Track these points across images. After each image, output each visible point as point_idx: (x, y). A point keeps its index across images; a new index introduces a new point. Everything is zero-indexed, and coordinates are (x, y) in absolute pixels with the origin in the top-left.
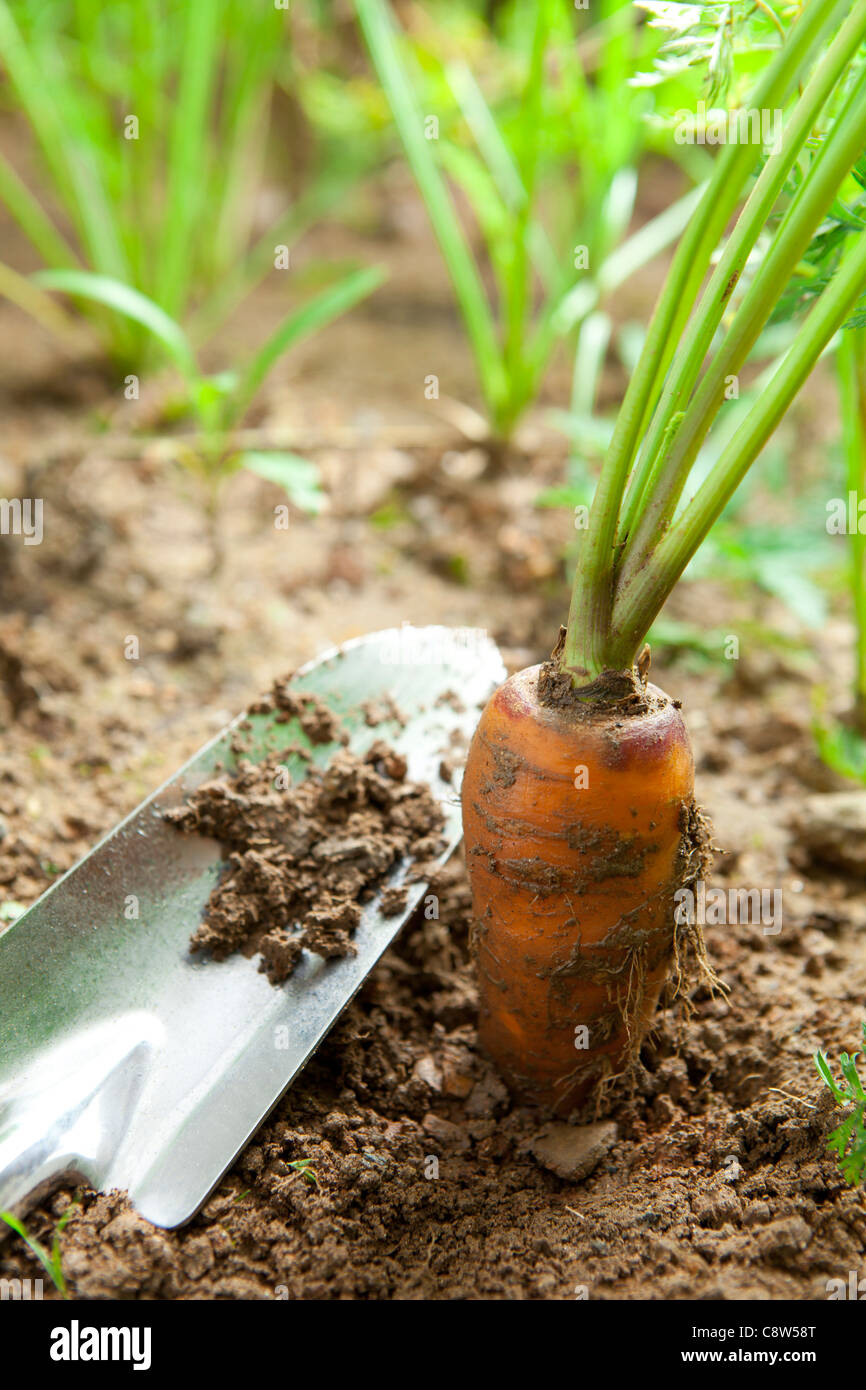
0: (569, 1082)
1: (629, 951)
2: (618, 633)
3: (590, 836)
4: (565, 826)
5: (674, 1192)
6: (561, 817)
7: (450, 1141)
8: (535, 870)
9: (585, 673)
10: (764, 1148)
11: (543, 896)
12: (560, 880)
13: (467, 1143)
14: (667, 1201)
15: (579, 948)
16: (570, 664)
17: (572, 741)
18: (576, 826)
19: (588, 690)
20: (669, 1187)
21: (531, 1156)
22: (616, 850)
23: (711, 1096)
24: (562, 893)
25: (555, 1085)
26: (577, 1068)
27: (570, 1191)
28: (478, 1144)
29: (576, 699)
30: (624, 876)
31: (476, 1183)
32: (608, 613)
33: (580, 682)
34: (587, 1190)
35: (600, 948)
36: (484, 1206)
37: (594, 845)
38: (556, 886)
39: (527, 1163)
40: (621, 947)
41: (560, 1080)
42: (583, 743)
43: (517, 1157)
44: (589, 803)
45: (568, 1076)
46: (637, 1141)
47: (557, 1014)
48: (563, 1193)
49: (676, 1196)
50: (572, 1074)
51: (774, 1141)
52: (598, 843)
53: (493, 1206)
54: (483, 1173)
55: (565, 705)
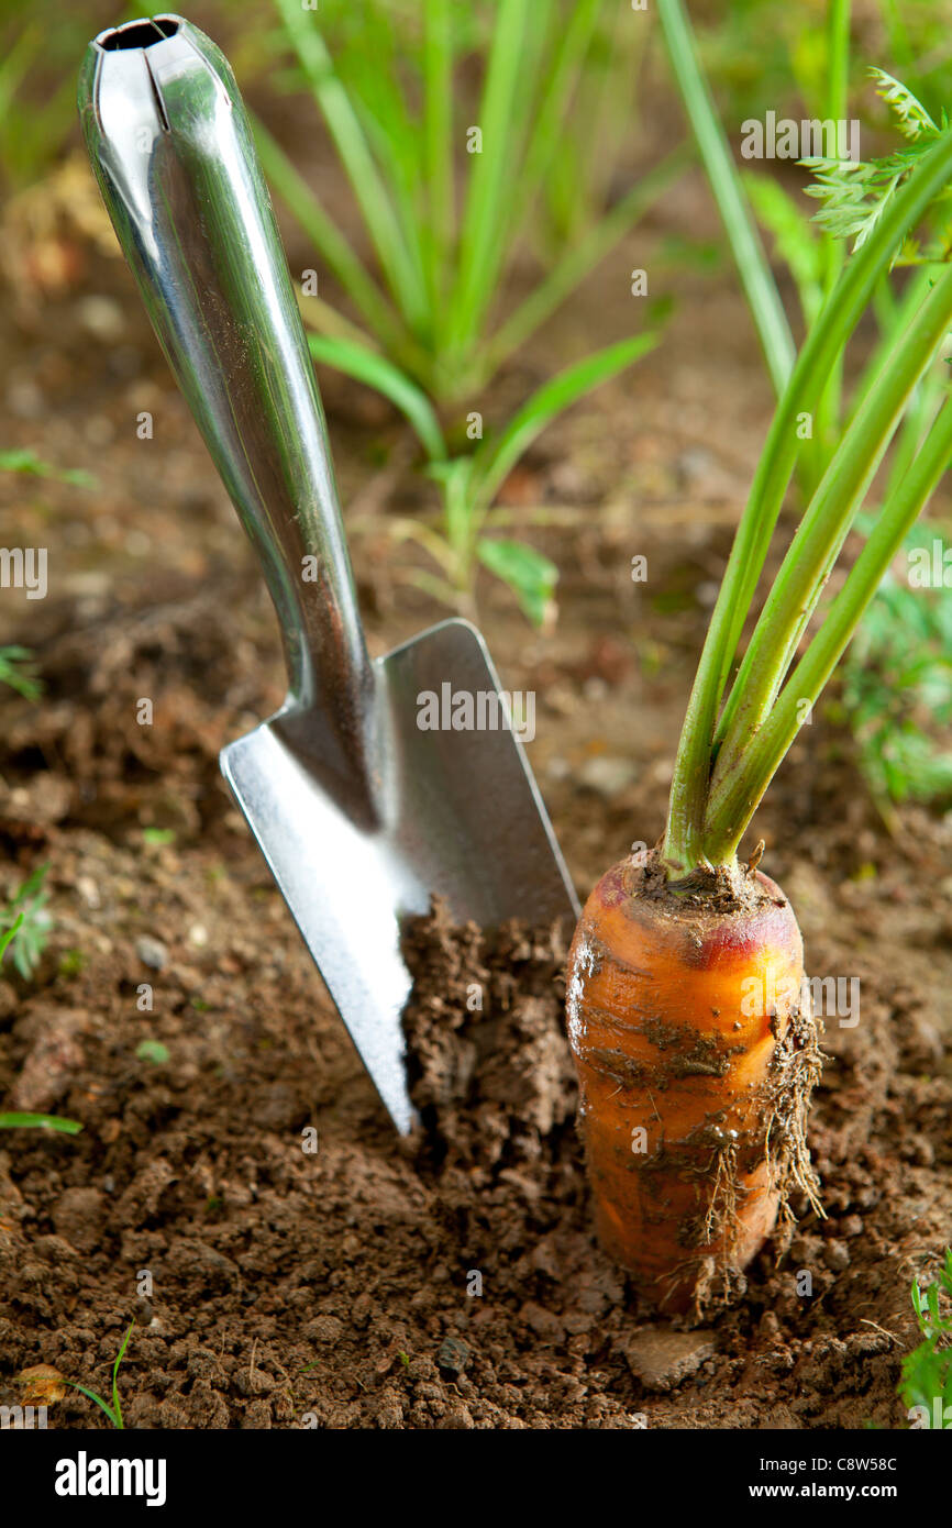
0: (672, 1280)
1: (714, 1151)
2: (710, 829)
3: (669, 1034)
4: (644, 1021)
5: (744, 1414)
6: (640, 1011)
7: (546, 1334)
8: (617, 1061)
9: (680, 868)
10: (849, 1381)
11: (626, 1089)
12: (639, 1074)
13: (561, 1337)
14: (732, 1422)
15: (662, 1143)
16: (666, 856)
17: (654, 936)
18: (654, 1022)
19: (681, 885)
20: (741, 1408)
21: (623, 1357)
22: (696, 1049)
23: (822, 1318)
24: (644, 1086)
25: (657, 1281)
26: (678, 1266)
27: (654, 1399)
28: (571, 1339)
29: (669, 893)
30: (708, 1076)
31: (556, 1379)
32: (703, 809)
33: (674, 876)
34: (672, 1401)
35: (683, 1145)
36: (561, 1403)
37: (673, 1041)
38: (639, 1079)
39: (619, 1363)
40: (706, 1147)
41: (661, 1277)
42: (664, 939)
43: (610, 1356)
44: (667, 1000)
45: (669, 1274)
46: (733, 1355)
47: (649, 1208)
48: (646, 1401)
49: (744, 1418)
50: (674, 1271)
51: (860, 1376)
52: (677, 1040)
53: (569, 1405)
54: (568, 1370)
55: (657, 898)
